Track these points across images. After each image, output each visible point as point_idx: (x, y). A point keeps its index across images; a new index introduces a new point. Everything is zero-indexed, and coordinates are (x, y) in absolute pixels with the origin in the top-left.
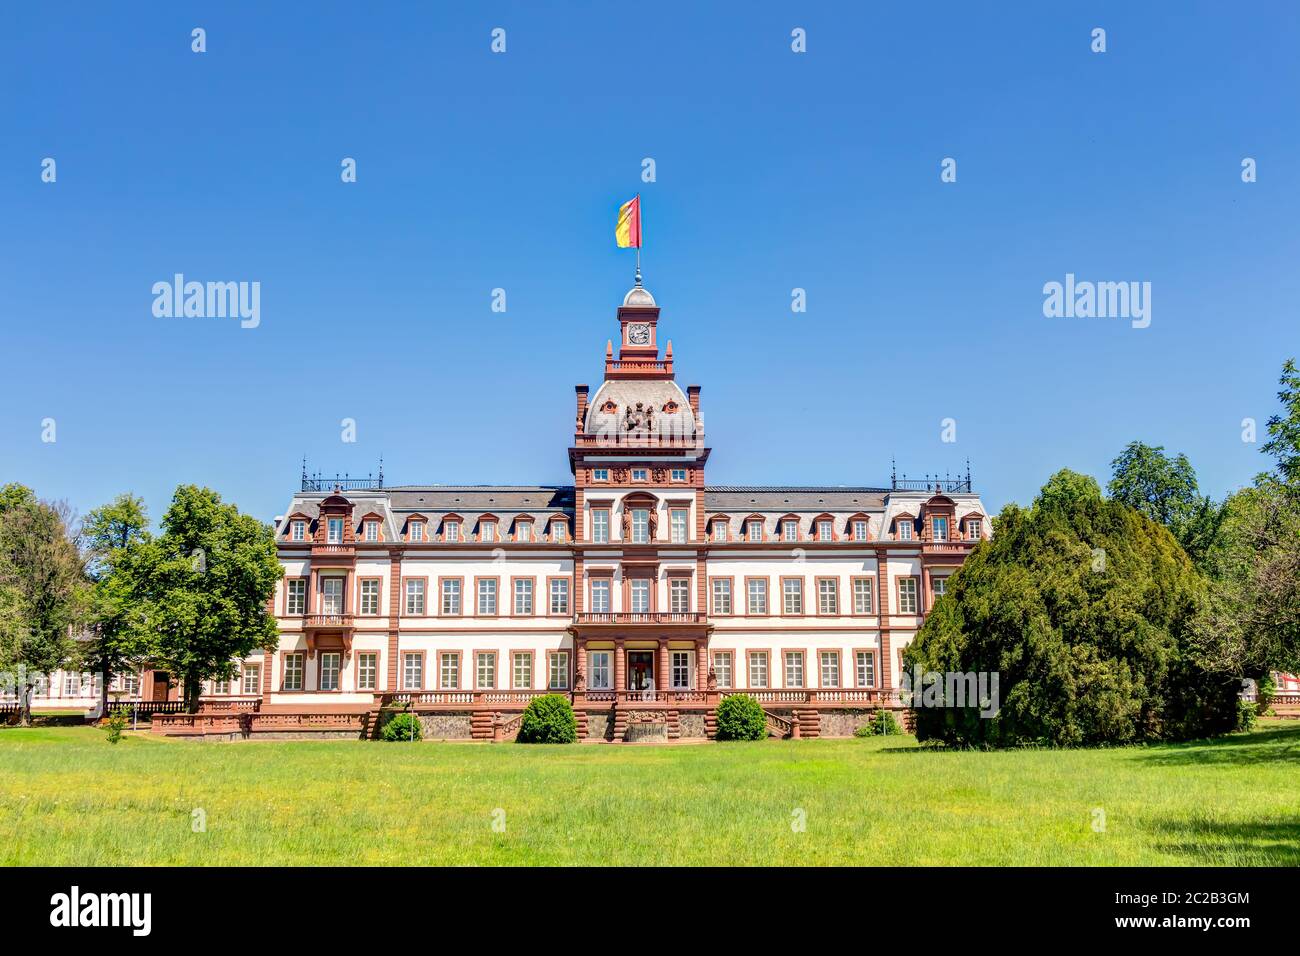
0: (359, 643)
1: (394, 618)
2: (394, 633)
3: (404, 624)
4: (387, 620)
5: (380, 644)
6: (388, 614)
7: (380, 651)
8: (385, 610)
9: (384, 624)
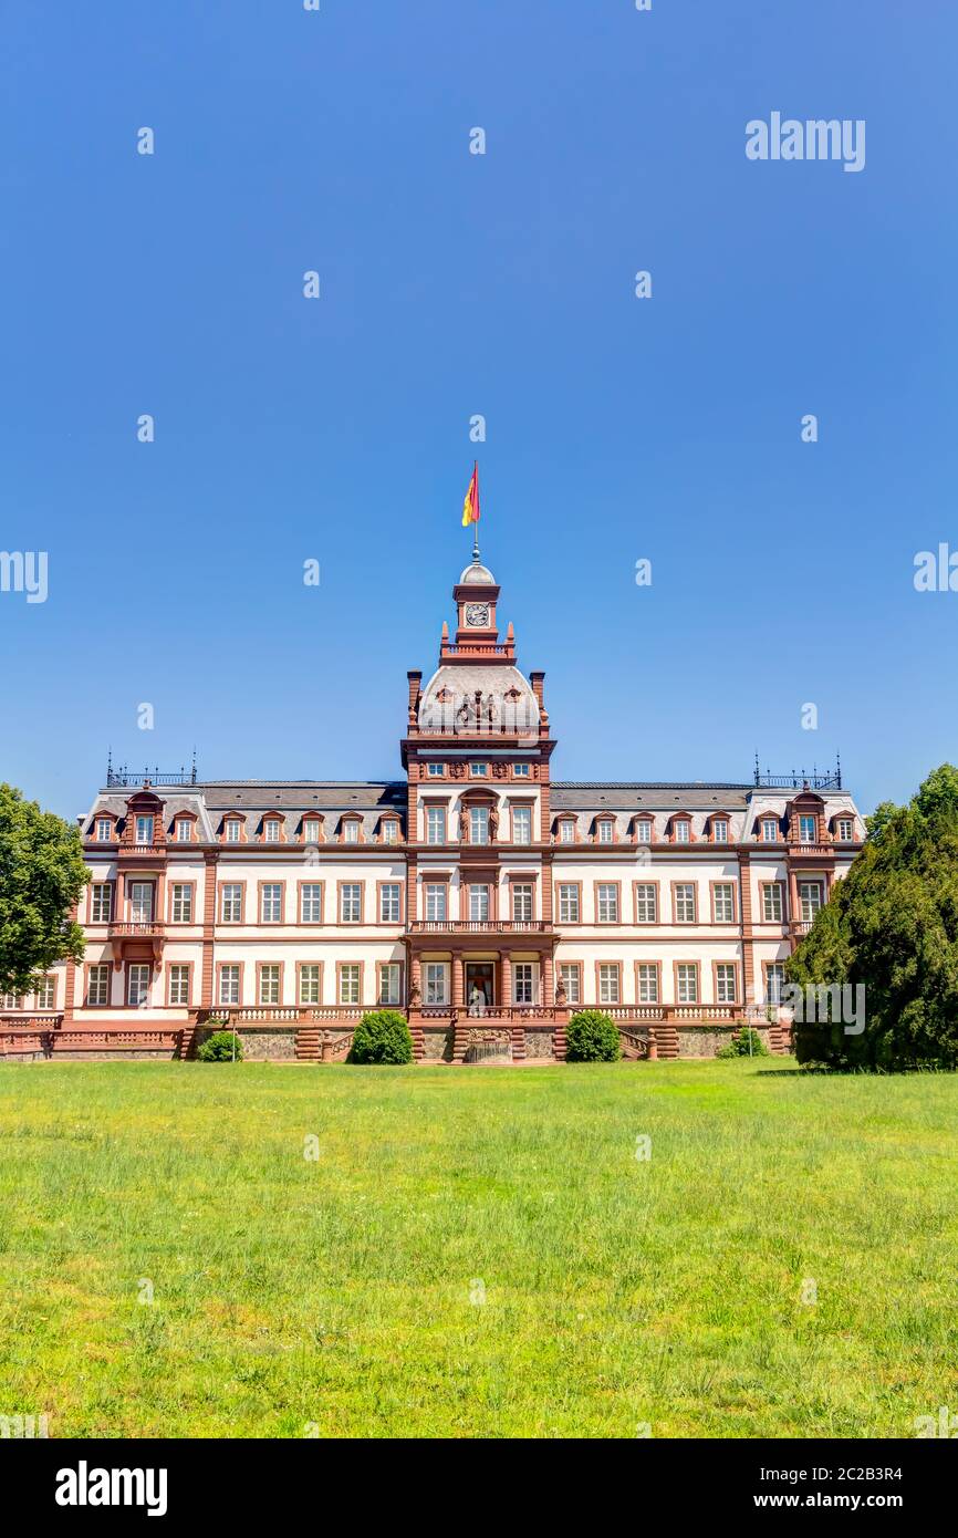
0: (170, 954)
1: (209, 926)
2: (208, 943)
3: (220, 933)
4: (202, 929)
5: (194, 954)
6: (202, 922)
7: (193, 962)
8: (199, 917)
9: (199, 933)
